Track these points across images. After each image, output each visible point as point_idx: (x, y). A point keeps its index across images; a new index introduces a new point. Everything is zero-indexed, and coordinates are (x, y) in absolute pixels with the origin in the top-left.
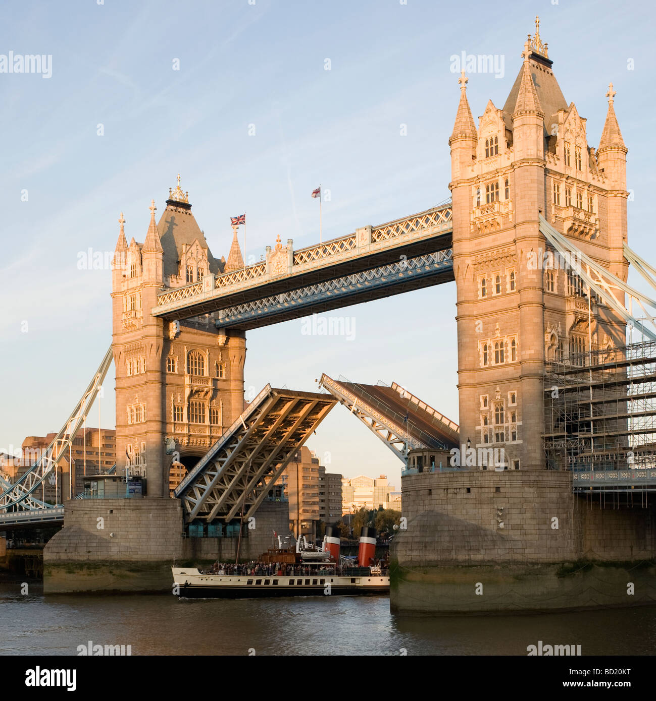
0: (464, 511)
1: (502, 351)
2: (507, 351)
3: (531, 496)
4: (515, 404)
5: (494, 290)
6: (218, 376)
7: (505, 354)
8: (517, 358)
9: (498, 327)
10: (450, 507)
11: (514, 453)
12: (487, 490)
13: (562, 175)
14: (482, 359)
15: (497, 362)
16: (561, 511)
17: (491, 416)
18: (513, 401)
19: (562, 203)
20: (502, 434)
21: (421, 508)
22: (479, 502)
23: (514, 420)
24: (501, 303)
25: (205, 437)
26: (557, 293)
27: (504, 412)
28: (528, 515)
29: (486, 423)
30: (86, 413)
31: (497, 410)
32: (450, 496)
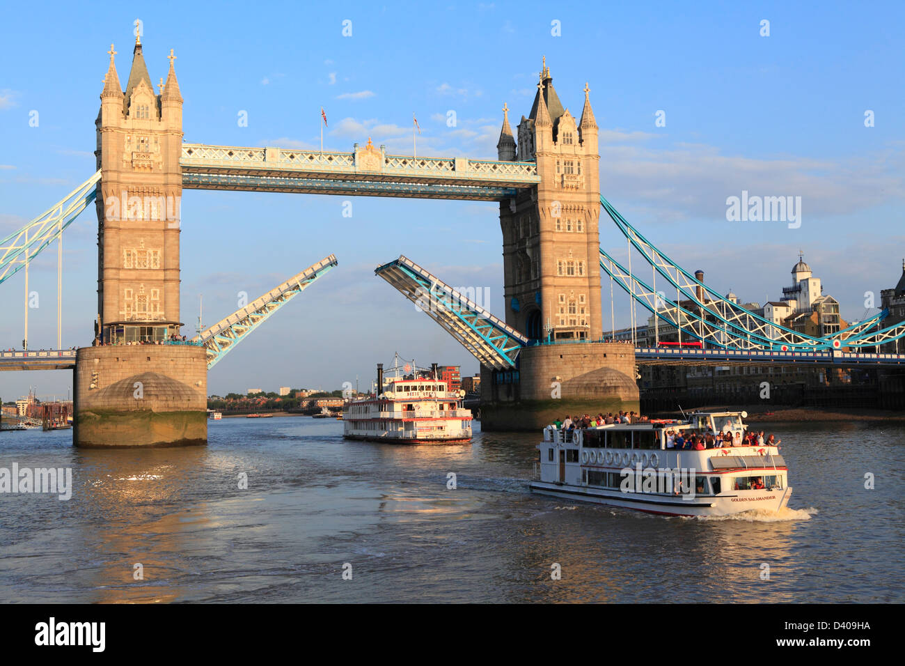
1: (572, 268)
2: (576, 268)
5: (567, 227)
7: (574, 270)
8: (583, 274)
9: (570, 252)
14: (558, 270)
15: (569, 274)
17: (566, 308)
23: (583, 313)
29: (563, 313)
31: (570, 304)
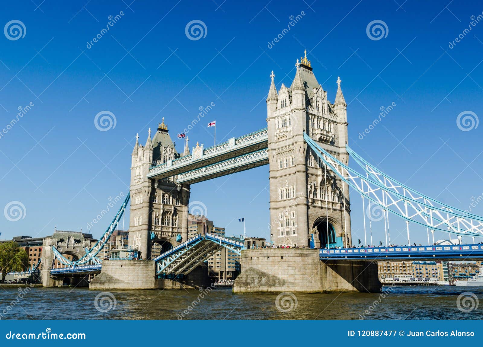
0: (266, 268)
1: (289, 193)
2: (291, 193)
3: (298, 261)
4: (294, 217)
5: (285, 165)
6: (176, 204)
7: (290, 194)
8: (295, 196)
9: (287, 182)
10: (260, 266)
11: (294, 240)
12: (277, 258)
13: (315, 115)
14: (280, 196)
15: (287, 198)
16: (313, 268)
17: (284, 223)
18: (294, 216)
19: (316, 127)
20: (289, 231)
21: (247, 266)
22: (274, 263)
23: (294, 225)
24: (288, 171)
25: (169, 232)
26: (314, 167)
27: (290, 221)
28: (297, 270)
29: (282, 226)
30: (119, 221)
31: (287, 220)
32: (260, 260)
